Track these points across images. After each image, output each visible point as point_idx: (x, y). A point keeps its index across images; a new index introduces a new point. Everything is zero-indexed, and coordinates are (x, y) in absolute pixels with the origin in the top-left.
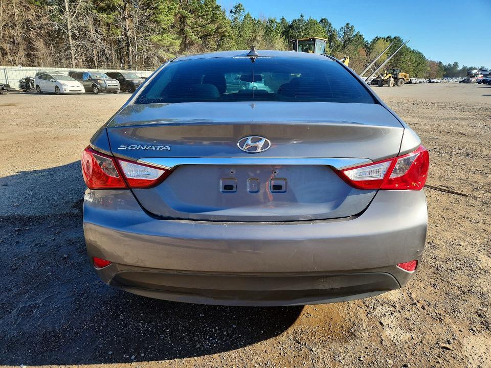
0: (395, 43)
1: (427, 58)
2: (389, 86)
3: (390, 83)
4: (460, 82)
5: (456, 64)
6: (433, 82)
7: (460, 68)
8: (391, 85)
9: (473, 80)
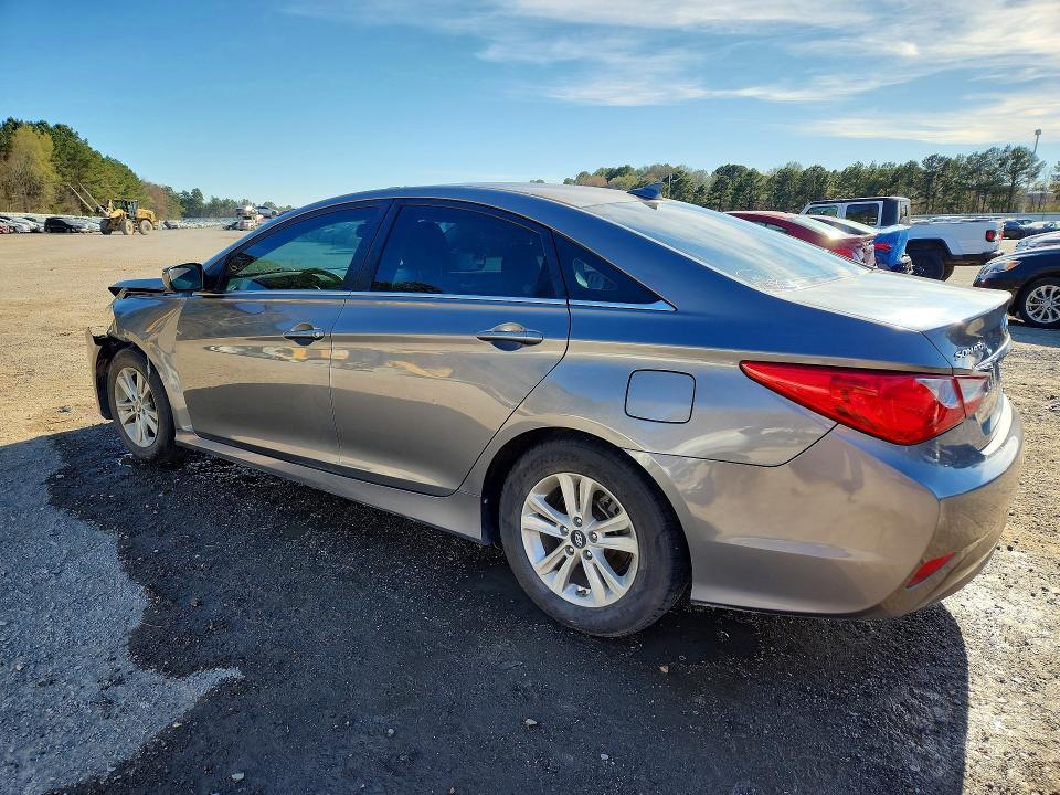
0: (63, 138)
1: (140, 176)
2: (125, 233)
3: (127, 229)
4: (228, 228)
5: (197, 193)
6: (175, 227)
7: (206, 200)
8: (130, 232)
9: (250, 225)
